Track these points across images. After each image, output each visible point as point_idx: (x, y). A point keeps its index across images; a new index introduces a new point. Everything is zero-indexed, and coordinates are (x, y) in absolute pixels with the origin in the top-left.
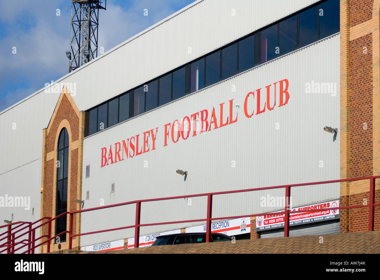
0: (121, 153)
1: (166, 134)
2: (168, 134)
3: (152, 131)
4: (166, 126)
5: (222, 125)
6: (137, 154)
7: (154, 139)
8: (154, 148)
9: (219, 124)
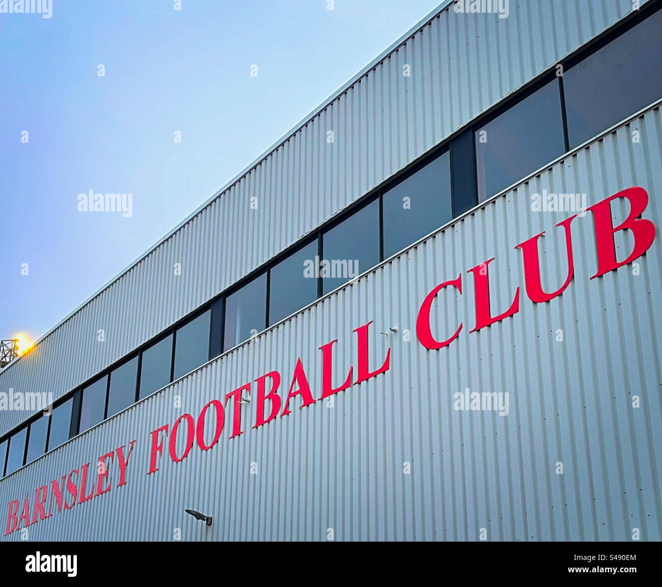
0: (46, 505)
1: (156, 448)
2: (160, 448)
3: (120, 451)
4: (155, 434)
5: (327, 391)
6: (83, 500)
7: (123, 466)
8: (122, 483)
9: (316, 388)
